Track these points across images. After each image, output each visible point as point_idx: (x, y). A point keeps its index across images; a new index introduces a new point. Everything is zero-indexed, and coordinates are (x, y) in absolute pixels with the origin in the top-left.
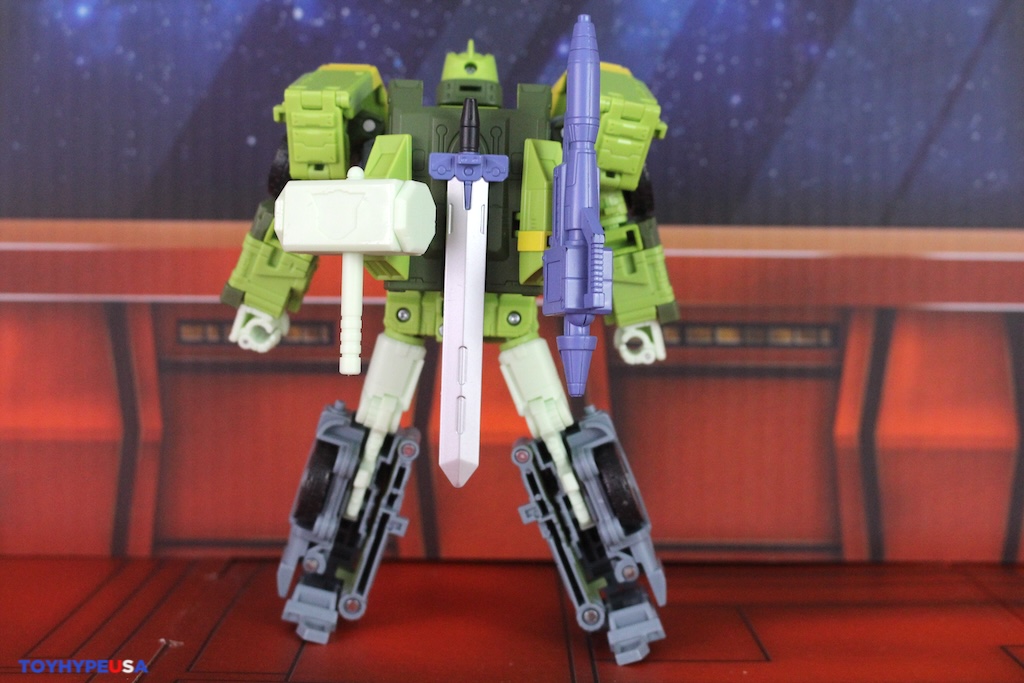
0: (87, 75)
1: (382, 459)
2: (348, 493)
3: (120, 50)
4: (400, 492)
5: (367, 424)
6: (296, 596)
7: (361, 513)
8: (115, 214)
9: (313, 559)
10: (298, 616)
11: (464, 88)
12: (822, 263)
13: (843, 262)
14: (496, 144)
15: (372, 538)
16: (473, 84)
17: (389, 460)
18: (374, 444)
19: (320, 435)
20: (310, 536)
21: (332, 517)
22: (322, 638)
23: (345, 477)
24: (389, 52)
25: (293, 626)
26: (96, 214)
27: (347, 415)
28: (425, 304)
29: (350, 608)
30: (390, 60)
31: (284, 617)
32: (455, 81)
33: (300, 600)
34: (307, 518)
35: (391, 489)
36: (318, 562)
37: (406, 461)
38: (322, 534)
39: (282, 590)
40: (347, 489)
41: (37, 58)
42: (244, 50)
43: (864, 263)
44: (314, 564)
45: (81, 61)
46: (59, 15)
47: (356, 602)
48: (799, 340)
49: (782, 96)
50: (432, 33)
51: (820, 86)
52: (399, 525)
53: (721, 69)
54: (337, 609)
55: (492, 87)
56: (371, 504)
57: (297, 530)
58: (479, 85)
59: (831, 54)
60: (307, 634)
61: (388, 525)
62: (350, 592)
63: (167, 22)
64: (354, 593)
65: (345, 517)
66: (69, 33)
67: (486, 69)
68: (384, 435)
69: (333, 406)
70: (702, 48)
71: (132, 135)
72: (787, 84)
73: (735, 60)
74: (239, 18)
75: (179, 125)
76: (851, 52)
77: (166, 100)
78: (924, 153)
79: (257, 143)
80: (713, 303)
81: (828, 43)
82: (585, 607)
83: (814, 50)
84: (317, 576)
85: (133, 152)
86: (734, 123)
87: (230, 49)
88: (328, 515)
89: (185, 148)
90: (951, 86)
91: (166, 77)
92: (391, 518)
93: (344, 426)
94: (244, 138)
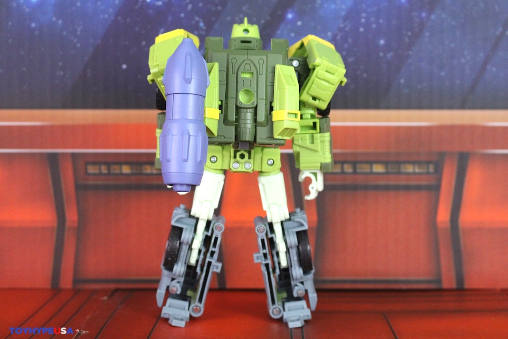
0: (37, 33)
1: (206, 233)
2: (189, 252)
3: (54, 19)
4: (217, 250)
5: (197, 216)
6: (168, 304)
7: (197, 261)
9: (174, 287)
10: (169, 314)
11: (243, 42)
12: (429, 128)
13: (441, 128)
14: (261, 69)
15: (204, 274)
16: (247, 40)
17: (209, 234)
18: (202, 226)
19: (173, 223)
20: (172, 275)
21: (182, 265)
22: (182, 324)
23: (187, 244)
24: (197, 18)
25: (167, 320)
26: (42, 106)
27: (187, 212)
28: (224, 153)
29: (195, 311)
30: (198, 22)
31: (162, 315)
32: (238, 38)
33: (169, 306)
34: (169, 266)
35: (211, 249)
36: (177, 288)
37: (218, 234)
38: (177, 274)
39: (160, 302)
40: (188, 250)
41: (10, 24)
42: (119, 18)
43: (451, 128)
44: (175, 289)
45: (33, 25)
47: (199, 307)
48: (417, 170)
49: (407, 40)
50: (220, 8)
51: (427, 34)
52: (217, 267)
53: (374, 26)
54: (189, 311)
55: (257, 41)
56: (202, 256)
57: (165, 272)
58: (250, 40)
59: (433, 17)
60: (174, 323)
61: (211, 267)
62: (194, 303)
63: (79, 4)
64: (197, 303)
65: (189, 264)
66: (27, 10)
67: (254, 32)
68: (206, 221)
69: (179, 207)
70: (364, 15)
71: (61, 64)
72: (409, 34)
73: (381, 21)
75: (86, 58)
76: (443, 16)
77: (79, 45)
78: (483, 69)
79: (127, 68)
80: (371, 150)
81: (431, 11)
82: (274, 306)
83: (424, 15)
84: (177, 295)
85: (62, 73)
86: (381, 54)
87: (112, 17)
88: (180, 264)
89: (89, 70)
90: (498, 33)
91: (79, 33)
92: (213, 264)
93: (185, 217)
94: (121, 65)
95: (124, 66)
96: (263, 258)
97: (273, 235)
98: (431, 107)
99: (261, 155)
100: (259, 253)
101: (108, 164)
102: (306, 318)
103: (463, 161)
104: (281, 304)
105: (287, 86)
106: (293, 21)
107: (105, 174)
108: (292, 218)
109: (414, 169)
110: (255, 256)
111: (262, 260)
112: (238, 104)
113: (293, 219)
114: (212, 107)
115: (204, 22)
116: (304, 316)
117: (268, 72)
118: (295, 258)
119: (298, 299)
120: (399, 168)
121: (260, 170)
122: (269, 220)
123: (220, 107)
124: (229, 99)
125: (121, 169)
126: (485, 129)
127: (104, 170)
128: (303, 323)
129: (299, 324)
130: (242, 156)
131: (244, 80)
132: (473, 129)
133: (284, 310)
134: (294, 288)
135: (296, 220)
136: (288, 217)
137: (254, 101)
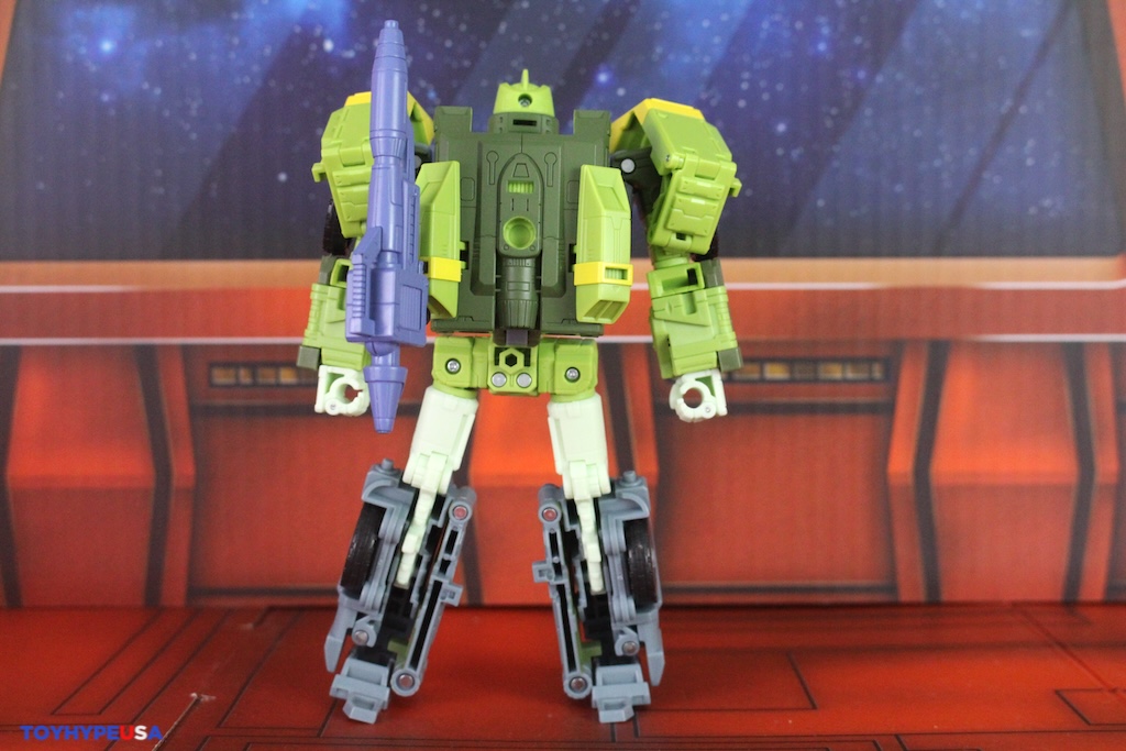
0: (112, 112)
1: (433, 522)
2: (397, 559)
3: (146, 86)
4: (454, 557)
5: (414, 484)
6: (345, 670)
7: (413, 580)
8: (144, 256)
9: (363, 631)
10: (347, 692)
11: (517, 122)
12: (872, 293)
14: (551, 173)
15: (425, 607)
16: (527, 118)
17: (440, 524)
18: (425, 506)
19: (366, 497)
20: (356, 605)
21: (380, 585)
22: (370, 717)
23: (392, 542)
25: (342, 702)
26: (124, 256)
27: (395, 476)
28: (476, 353)
29: (403, 683)
31: (332, 692)
32: (508, 114)
33: (349, 675)
34: (354, 585)
35: (442, 555)
36: (368, 634)
37: (458, 524)
38: (369, 603)
39: (331, 664)
40: (395, 555)
41: (61, 95)
42: (273, 83)
43: (916, 293)
44: (363, 636)
45: (105, 98)
46: (83, 51)
47: (410, 677)
48: (850, 375)
49: (829, 123)
50: (466, 63)
51: (868, 112)
52: (453, 593)
53: (766, 97)
54: (389, 685)
55: (548, 121)
56: (422, 570)
57: (343, 599)
58: (533, 119)
59: (879, 79)
60: (354, 713)
61: (441, 594)
62: (402, 667)
63: (193, 57)
64: (407, 668)
65: (395, 585)
66: (93, 68)
67: (542, 102)
68: (434, 496)
69: (380, 466)
70: (746, 75)
71: (159, 173)
72: (834, 111)
73: (780, 87)
74: (268, 51)
75: (208, 162)
76: (899, 76)
77: (194, 136)
78: (976, 179)
79: (289, 180)
80: (763, 337)
81: (876, 67)
82: (574, 674)
83: (862, 75)
84: (367, 648)
85: (161, 191)
86: (780, 152)
87: (259, 83)
88: (375, 583)
89: (214, 186)
90: (1004, 110)
91: (194, 113)
92: (444, 586)
93: (392, 487)
94: (275, 174)
95: (283, 177)
96: (553, 574)
97: (575, 527)
98: (875, 253)
99: (552, 359)
100: (545, 562)
101: (253, 367)
102: (639, 702)
103: (938, 356)
104: (588, 668)
105: (604, 212)
106: (610, 88)
107: (246, 386)
108: (617, 491)
109: (843, 371)
110: (536, 567)
111: (550, 578)
112: (502, 250)
113: (620, 494)
114: (445, 256)
115: (436, 90)
116: (634, 698)
117: (566, 182)
118: (618, 577)
119: (626, 660)
120: (815, 371)
121: (550, 391)
122: (568, 495)
123: (464, 256)
124: (482, 239)
125: (277, 376)
126: (979, 294)
127: (244, 377)
128: (632, 714)
129: (622, 715)
130: (511, 361)
131: (514, 197)
132: (956, 294)
133: (594, 683)
134: (617, 638)
135: (625, 496)
136: (608, 490)
137: (535, 242)
